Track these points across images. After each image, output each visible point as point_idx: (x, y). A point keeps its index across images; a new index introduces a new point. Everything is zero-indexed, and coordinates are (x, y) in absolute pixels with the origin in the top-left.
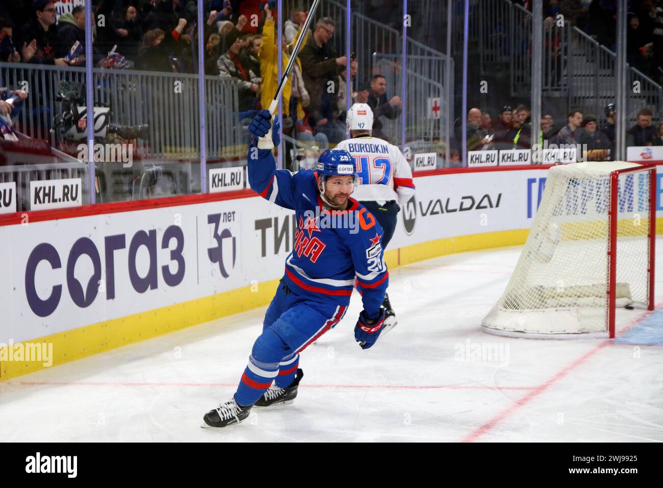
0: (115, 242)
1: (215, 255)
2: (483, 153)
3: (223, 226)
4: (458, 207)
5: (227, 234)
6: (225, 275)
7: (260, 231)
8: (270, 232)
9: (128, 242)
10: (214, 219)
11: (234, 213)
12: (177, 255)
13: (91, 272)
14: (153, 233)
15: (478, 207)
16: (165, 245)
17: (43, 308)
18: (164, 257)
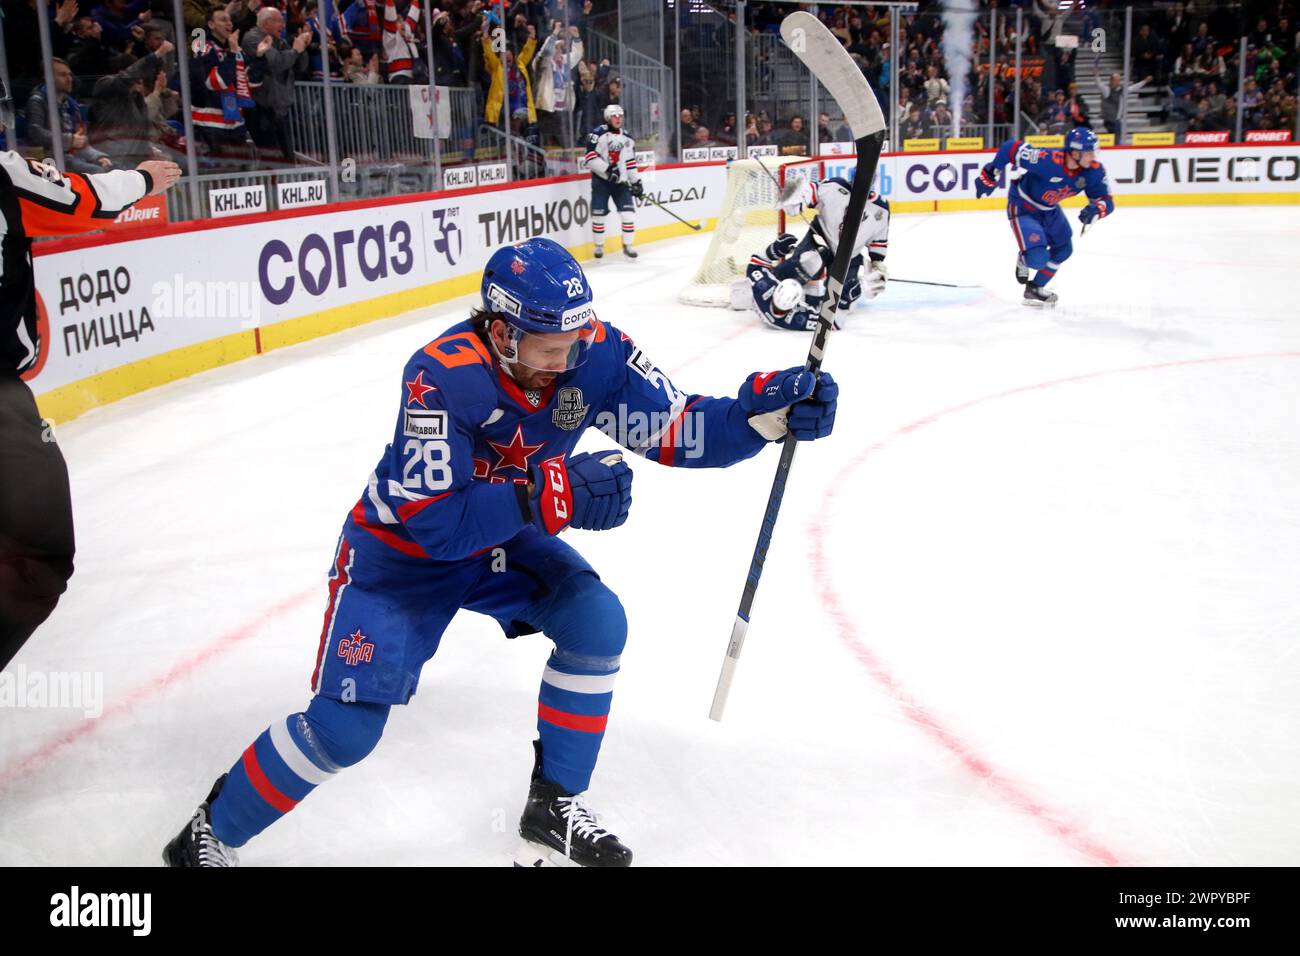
0: (343, 238)
1: (442, 245)
2: (696, 151)
3: (447, 220)
4: (668, 200)
5: (452, 227)
6: (452, 262)
7: (484, 224)
8: (493, 225)
9: (357, 237)
10: (439, 214)
11: (458, 208)
12: (404, 247)
13: (322, 264)
14: (380, 228)
15: (686, 199)
16: (393, 238)
17: (278, 297)
18: (392, 249)
